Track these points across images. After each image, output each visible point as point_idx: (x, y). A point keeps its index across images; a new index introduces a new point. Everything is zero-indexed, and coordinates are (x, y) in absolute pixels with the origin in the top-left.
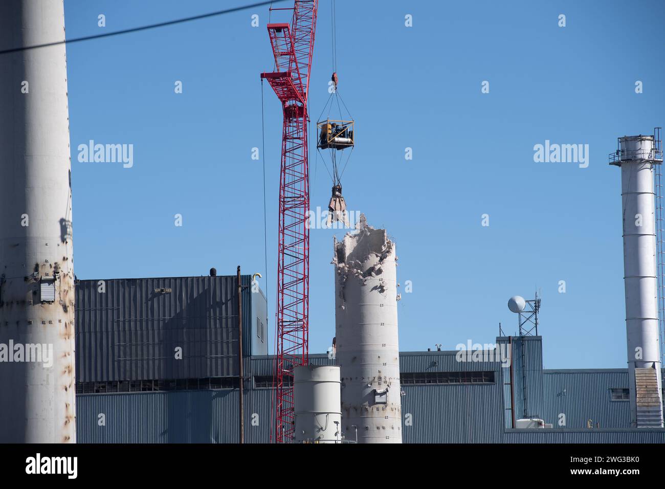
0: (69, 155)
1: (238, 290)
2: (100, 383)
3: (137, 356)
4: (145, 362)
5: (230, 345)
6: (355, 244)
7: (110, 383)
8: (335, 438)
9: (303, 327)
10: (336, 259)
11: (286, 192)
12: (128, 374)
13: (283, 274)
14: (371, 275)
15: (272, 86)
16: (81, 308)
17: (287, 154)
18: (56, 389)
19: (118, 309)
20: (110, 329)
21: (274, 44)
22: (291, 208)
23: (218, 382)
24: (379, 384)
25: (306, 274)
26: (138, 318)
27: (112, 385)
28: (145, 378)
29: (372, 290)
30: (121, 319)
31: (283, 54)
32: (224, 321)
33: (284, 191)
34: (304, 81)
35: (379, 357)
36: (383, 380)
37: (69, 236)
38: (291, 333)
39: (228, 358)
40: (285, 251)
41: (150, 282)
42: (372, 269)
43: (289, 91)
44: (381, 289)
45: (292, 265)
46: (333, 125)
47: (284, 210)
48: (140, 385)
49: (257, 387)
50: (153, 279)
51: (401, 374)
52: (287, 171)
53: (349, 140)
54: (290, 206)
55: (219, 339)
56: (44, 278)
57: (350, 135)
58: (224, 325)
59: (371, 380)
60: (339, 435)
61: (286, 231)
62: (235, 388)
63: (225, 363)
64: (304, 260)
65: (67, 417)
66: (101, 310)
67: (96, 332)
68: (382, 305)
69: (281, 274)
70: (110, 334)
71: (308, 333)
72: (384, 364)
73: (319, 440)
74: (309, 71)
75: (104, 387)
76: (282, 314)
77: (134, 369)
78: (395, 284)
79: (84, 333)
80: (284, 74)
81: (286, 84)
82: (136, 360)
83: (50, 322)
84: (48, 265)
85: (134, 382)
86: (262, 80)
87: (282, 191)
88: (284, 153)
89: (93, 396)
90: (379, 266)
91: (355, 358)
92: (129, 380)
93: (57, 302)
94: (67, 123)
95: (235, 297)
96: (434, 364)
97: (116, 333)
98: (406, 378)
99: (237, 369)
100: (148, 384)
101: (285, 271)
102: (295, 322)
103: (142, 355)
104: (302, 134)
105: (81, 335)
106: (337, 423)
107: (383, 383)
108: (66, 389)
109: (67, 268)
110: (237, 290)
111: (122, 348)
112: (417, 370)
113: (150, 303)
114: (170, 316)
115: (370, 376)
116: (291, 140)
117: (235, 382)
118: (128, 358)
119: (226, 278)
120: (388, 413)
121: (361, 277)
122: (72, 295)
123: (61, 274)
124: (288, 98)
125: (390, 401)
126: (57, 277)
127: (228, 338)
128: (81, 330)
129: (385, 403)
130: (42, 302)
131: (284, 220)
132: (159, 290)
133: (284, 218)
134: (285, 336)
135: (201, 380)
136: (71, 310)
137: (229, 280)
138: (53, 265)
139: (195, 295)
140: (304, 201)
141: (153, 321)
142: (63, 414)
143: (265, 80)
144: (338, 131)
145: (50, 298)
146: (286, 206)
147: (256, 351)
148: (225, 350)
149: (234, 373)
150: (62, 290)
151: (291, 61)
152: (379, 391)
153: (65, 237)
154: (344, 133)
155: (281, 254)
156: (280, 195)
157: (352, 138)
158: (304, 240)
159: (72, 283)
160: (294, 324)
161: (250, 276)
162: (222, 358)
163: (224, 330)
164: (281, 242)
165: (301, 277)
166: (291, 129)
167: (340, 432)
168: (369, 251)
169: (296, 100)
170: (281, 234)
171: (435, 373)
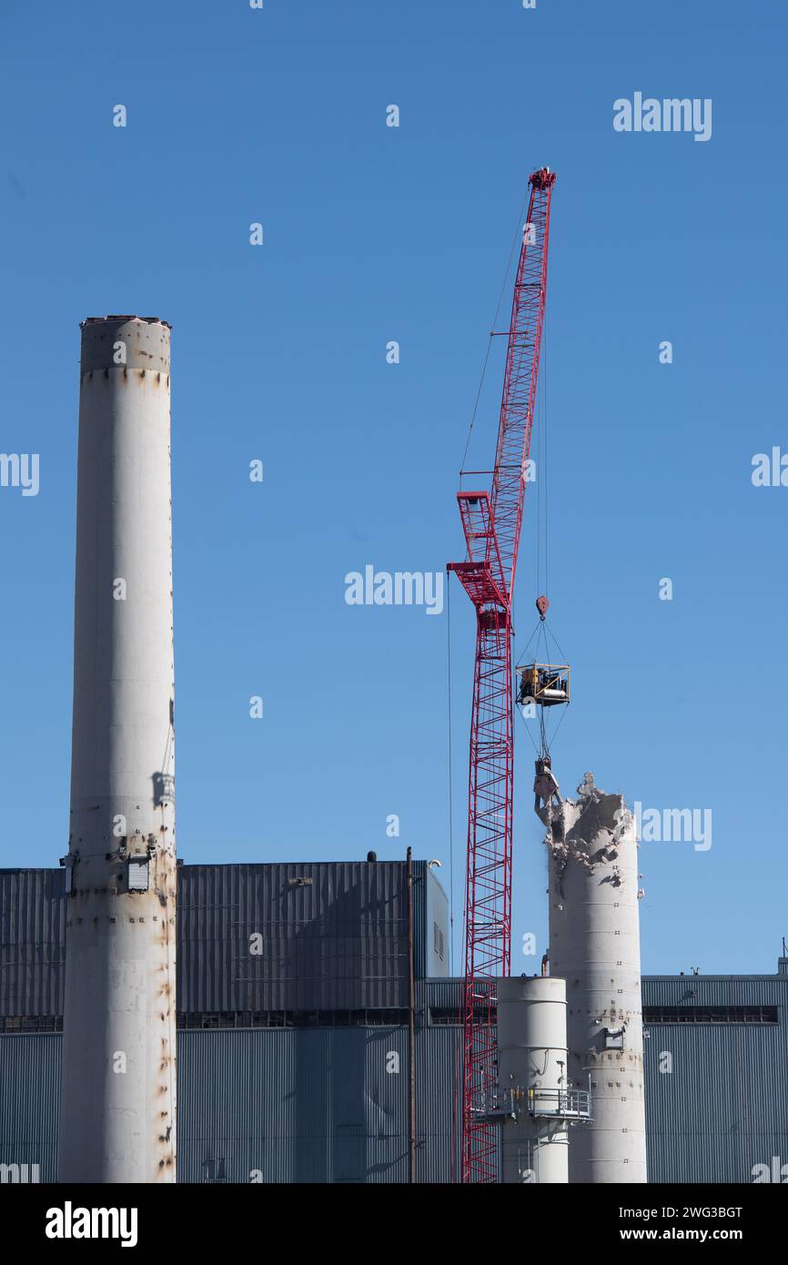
0: (173, 680)
1: (408, 882)
2: (209, 1013)
3: (262, 976)
4: (274, 985)
5: (396, 962)
6: (578, 816)
7: (224, 1014)
8: (559, 1087)
9: (503, 932)
10: (550, 836)
11: (479, 736)
12: (250, 1001)
13: (474, 853)
14: (601, 860)
15: (463, 582)
16: (184, 906)
17: (482, 681)
18: (148, 1017)
19: (237, 909)
20: (224, 935)
21: (467, 521)
22: (486, 758)
23: (376, 1016)
24: (612, 1020)
25: (509, 855)
26: (265, 920)
27: (227, 1017)
28: (274, 1008)
29: (601, 883)
30: (241, 922)
31: (477, 536)
32: (387, 926)
33: (477, 733)
34: (508, 577)
35: (612, 981)
36: (618, 1014)
37: (168, 797)
38: (486, 941)
39: (392, 980)
40: (478, 821)
41: (281, 869)
42: (603, 852)
43: (486, 590)
44: (616, 881)
45: (488, 841)
46: (540, 671)
47: (477, 762)
48: (267, 1017)
49: (434, 1023)
50: (286, 865)
51: (643, 1007)
52: (481, 705)
53: (563, 693)
54: (486, 755)
55: (380, 952)
56: (134, 855)
57: (564, 686)
58: (387, 933)
59: (600, 1014)
60: (565, 1082)
61: (478, 792)
62: (402, 1023)
63: (388, 988)
64: (505, 834)
65: (164, 1058)
66: (213, 909)
67: (205, 941)
68: (616, 905)
69: (471, 854)
70: (225, 943)
71: (510, 941)
72: (620, 992)
73: (534, 1089)
74: (515, 563)
75: (215, 1020)
76: (473, 912)
77: (258, 994)
78: (636, 874)
79: (188, 941)
80: (480, 566)
81: (483, 579)
82: (262, 982)
83: (141, 920)
84: (140, 837)
85: (259, 1013)
86: (448, 573)
87: (474, 734)
88: (478, 678)
89: (200, 1032)
90: (613, 847)
91: (577, 981)
92: (250, 1010)
93: (151, 891)
94: (170, 634)
95: (404, 891)
96: (690, 994)
97: (233, 942)
98: (652, 1014)
99: (406, 997)
100: (277, 1016)
101: (477, 850)
102: (491, 924)
103: (270, 973)
104: (503, 653)
105: (184, 945)
106: (560, 1063)
107: (617, 1019)
108: (163, 1018)
109: (167, 841)
110: (406, 882)
111: (241, 964)
112: (665, 1002)
113: (281, 900)
114: (310, 918)
115: (599, 1009)
116: (488, 661)
117: (401, 1017)
118: (250, 979)
119: (391, 864)
120: (625, 1062)
121: (587, 863)
122: (172, 881)
123: (158, 850)
124: (485, 600)
125: (627, 1048)
126: (152, 854)
127: (392, 952)
128: (183, 938)
129: (620, 1048)
130: (131, 891)
131: (476, 777)
132: (295, 881)
133: (476, 772)
134: (477, 945)
135: (354, 1012)
136: (171, 902)
137: (395, 868)
138: (147, 838)
139: (346, 889)
140: (506, 748)
141: (285, 925)
142: (157, 1053)
143: (452, 573)
144: (545, 679)
145: (142, 885)
146: (480, 756)
147: (432, 972)
148: (388, 968)
149: (402, 1003)
150: (159, 873)
151: (488, 548)
152: (611, 1031)
153: (161, 798)
154: (555, 684)
155: (472, 825)
156: (471, 740)
157: (565, 691)
158: (506, 805)
159: (172, 863)
160: (491, 927)
161: (425, 862)
162: (384, 981)
163: (388, 940)
164: (472, 808)
165: (501, 859)
166: (488, 645)
167: (565, 1077)
168: (598, 824)
169: (496, 603)
170: (472, 796)
171: (691, 1007)
